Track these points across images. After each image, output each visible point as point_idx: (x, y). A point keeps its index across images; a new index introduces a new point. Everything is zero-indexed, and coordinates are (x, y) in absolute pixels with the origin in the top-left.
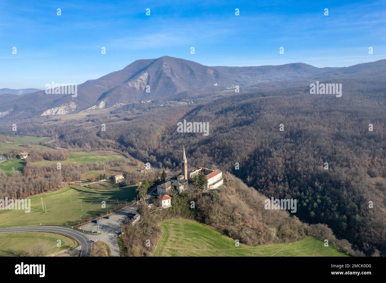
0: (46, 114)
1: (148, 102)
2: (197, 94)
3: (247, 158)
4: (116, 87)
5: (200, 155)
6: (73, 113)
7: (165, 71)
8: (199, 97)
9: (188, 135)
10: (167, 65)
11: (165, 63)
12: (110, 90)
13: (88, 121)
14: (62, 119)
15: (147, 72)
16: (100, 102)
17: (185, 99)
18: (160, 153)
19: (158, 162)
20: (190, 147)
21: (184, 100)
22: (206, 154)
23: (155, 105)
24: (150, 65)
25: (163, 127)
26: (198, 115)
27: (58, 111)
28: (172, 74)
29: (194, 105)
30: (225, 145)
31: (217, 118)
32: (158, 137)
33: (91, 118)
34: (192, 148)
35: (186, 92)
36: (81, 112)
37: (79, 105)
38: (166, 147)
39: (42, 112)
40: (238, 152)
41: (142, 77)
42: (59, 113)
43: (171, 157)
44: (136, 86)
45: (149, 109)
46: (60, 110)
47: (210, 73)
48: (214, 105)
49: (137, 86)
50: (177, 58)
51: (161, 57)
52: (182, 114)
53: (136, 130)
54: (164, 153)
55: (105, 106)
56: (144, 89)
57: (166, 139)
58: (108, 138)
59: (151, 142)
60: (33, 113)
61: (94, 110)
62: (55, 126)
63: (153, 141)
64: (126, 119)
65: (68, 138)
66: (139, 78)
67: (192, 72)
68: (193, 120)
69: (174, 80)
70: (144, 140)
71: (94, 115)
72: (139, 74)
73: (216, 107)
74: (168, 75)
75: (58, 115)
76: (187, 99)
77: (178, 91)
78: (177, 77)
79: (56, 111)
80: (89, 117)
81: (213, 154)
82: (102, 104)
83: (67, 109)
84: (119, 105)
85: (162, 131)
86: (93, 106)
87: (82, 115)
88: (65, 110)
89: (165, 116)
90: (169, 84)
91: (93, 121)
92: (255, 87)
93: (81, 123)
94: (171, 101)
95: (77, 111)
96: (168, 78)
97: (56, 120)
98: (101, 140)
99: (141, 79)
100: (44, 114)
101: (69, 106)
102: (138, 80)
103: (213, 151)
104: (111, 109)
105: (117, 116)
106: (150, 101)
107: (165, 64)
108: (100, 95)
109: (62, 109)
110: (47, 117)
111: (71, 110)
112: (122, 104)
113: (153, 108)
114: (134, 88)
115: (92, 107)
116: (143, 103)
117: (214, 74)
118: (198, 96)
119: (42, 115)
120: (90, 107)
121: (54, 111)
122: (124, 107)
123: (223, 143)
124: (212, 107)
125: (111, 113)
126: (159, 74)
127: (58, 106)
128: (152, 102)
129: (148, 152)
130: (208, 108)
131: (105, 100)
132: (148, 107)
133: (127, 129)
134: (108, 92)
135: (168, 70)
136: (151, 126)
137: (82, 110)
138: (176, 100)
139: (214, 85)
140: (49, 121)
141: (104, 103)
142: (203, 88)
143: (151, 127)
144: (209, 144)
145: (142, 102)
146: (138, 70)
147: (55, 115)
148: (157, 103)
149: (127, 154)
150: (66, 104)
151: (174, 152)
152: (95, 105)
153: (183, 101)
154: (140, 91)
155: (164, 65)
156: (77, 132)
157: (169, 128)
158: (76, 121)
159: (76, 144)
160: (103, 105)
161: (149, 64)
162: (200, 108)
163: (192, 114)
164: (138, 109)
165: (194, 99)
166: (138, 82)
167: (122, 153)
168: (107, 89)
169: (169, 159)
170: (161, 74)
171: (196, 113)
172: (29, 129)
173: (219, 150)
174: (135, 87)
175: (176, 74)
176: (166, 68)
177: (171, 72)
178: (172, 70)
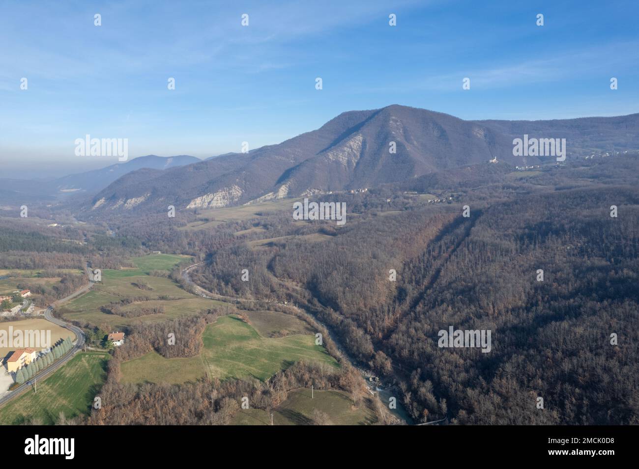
0: (195, 204)
1: (363, 191)
2: (457, 180)
4: (307, 160)
6: (236, 204)
7: (393, 133)
8: (460, 185)
10: (397, 121)
11: (394, 118)
12: (297, 164)
13: (257, 225)
14: (216, 219)
15: (361, 135)
16: (279, 187)
17: (433, 188)
21: (432, 191)
24: (367, 120)
27: (212, 199)
28: (407, 138)
31: (522, 251)
33: (263, 221)
35: (434, 174)
36: (249, 203)
37: (246, 190)
39: (188, 201)
41: (352, 143)
42: (214, 204)
44: (341, 160)
45: (365, 206)
46: (215, 198)
47: (479, 136)
49: (343, 159)
50: (415, 109)
51: (386, 107)
55: (288, 193)
56: (355, 164)
60: (176, 202)
61: (268, 201)
66: (348, 145)
67: (443, 134)
69: (409, 148)
71: (268, 214)
72: (347, 138)
74: (399, 139)
75: (211, 207)
76: (437, 189)
77: (418, 173)
78: (415, 143)
79: (209, 201)
80: (258, 217)
82: (283, 191)
83: (226, 197)
84: (310, 193)
86: (269, 193)
87: (250, 210)
88: (224, 198)
89: (399, 231)
91: (265, 226)
92: (583, 168)
93: (246, 229)
94: (406, 190)
95: (242, 201)
96: (401, 145)
97: (207, 220)
99: (351, 147)
100: (192, 206)
101: (231, 191)
102: (345, 149)
106: (366, 189)
107: (393, 120)
108: (281, 173)
109: (219, 198)
110: (195, 211)
111: (232, 199)
112: (317, 191)
113: (372, 205)
114: (337, 163)
115: (266, 195)
116: (354, 194)
117: (485, 137)
118: (460, 182)
119: (188, 207)
120: (263, 195)
121: (206, 200)
126: (384, 138)
127: (214, 191)
128: (371, 191)
130: (492, 221)
131: (289, 183)
132: (362, 202)
134: (293, 169)
135: (398, 131)
137: (250, 199)
138: (414, 190)
139: (491, 161)
140: (196, 220)
141: (286, 189)
142: (469, 168)
145: (352, 191)
146: (345, 131)
147: (207, 208)
148: (379, 194)
150: (225, 188)
152: (271, 192)
153: (429, 193)
154: (347, 168)
155: (391, 122)
160: (285, 192)
161: (364, 119)
166: (345, 151)
168: (292, 162)
174: (340, 162)
175: (412, 138)
176: (395, 125)
177: (405, 133)
178: (405, 131)
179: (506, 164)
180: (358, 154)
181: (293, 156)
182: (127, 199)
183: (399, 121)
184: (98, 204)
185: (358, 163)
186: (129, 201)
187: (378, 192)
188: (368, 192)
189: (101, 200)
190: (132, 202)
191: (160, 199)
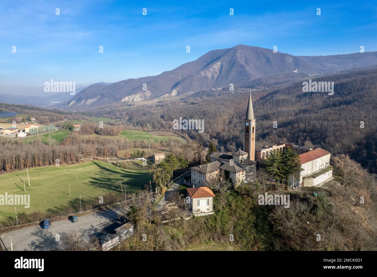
0: (125, 100)
1: (219, 89)
2: (273, 81)
3: (353, 147)
4: (188, 76)
5: (276, 140)
6: (148, 100)
7: (239, 60)
8: (275, 84)
9: (260, 118)
10: (241, 54)
11: (239, 52)
12: (183, 79)
15: (220, 62)
16: (172, 91)
17: (259, 86)
18: (224, 136)
19: (219, 146)
20: (262, 130)
22: (285, 139)
23: (226, 92)
24: (224, 54)
25: (231, 111)
26: (275, 98)
27: (134, 98)
28: (247, 63)
29: (270, 90)
30: (314, 126)
32: (224, 121)
33: (161, 104)
34: (265, 131)
35: (260, 79)
36: (154, 99)
37: (153, 93)
38: (231, 130)
39: (121, 99)
40: (336, 137)
41: (214, 66)
42: (135, 100)
43: (237, 140)
44: (208, 75)
46: (136, 97)
47: (290, 61)
48: (295, 88)
49: (209, 75)
52: (255, 99)
53: (200, 112)
54: (229, 137)
55: (177, 94)
56: (216, 78)
57: (233, 123)
58: (171, 120)
59: (215, 125)
60: (114, 100)
61: (166, 97)
62: (127, 110)
63: (218, 125)
64: (193, 104)
65: (135, 120)
67: (268, 60)
68: (267, 104)
69: (247, 68)
70: (208, 123)
72: (212, 63)
73: (296, 90)
74: (242, 63)
75: (134, 102)
76: (261, 86)
77: (252, 79)
78: (252, 65)
79: (132, 98)
80: (159, 103)
81: (294, 138)
82: (174, 93)
83: (142, 96)
84: (189, 93)
85: (230, 115)
86: (166, 94)
87: (155, 101)
88: (141, 97)
90: (243, 73)
94: (244, 88)
95: (151, 98)
96: (242, 66)
97: (130, 105)
98: (164, 122)
99: (214, 69)
100: (123, 100)
101: (145, 93)
102: (211, 69)
103: (296, 135)
104: (182, 96)
105: (185, 102)
106: (221, 88)
107: (239, 53)
108: (173, 84)
109: (138, 97)
110: (124, 102)
111: (146, 97)
112: (193, 92)
114: (206, 77)
115: (165, 95)
116: (213, 91)
118: (275, 82)
120: (163, 95)
121: (131, 98)
122: (194, 94)
123: (311, 125)
124: (292, 91)
125: (181, 100)
126: (233, 63)
127: (136, 93)
128: (223, 89)
129: (210, 135)
131: (178, 89)
133: (191, 112)
134: (181, 81)
135: (242, 59)
136: (218, 108)
137: (156, 97)
138: (248, 88)
139: (294, 71)
142: (281, 75)
143: (218, 110)
144: (289, 127)
145: (213, 89)
146: (211, 60)
147: (132, 102)
149: (186, 136)
150: (142, 92)
151: (241, 135)
152: (167, 93)
154: (211, 80)
155: (238, 54)
156: (144, 115)
157: (238, 112)
158: (147, 106)
159: (139, 125)
160: (175, 93)
161: (222, 53)
162: (276, 92)
163: (267, 98)
164: (208, 97)
165: (269, 86)
166: (210, 71)
167: (182, 135)
168: (180, 78)
169: (234, 144)
170: (234, 63)
171: (272, 97)
172: (105, 112)
173: (305, 134)
175: (250, 63)
176: (240, 56)
177: (246, 60)
178: (246, 59)
179: (303, 73)
180: (218, 72)
181: (181, 75)
182: (87, 100)
183: (242, 53)
184: (71, 104)
185: (218, 78)
186: (88, 101)
187: (228, 89)
188: (222, 90)
189: (73, 102)
190: (90, 101)
191: (105, 99)
